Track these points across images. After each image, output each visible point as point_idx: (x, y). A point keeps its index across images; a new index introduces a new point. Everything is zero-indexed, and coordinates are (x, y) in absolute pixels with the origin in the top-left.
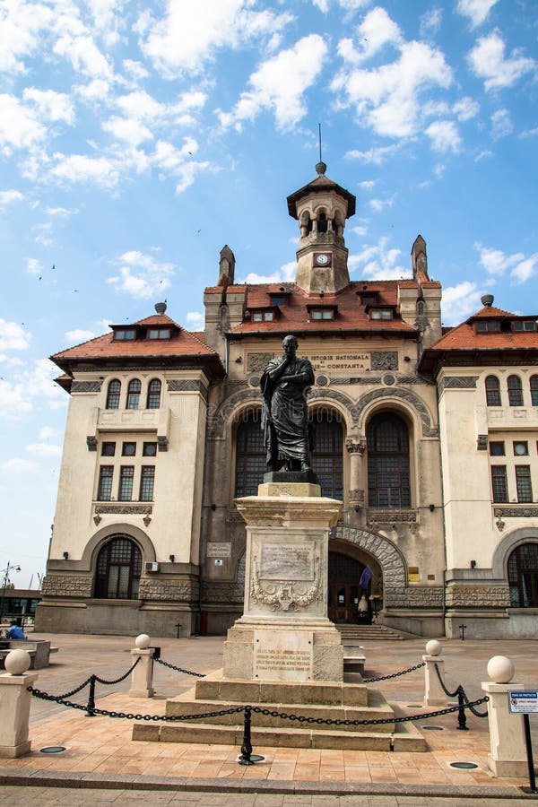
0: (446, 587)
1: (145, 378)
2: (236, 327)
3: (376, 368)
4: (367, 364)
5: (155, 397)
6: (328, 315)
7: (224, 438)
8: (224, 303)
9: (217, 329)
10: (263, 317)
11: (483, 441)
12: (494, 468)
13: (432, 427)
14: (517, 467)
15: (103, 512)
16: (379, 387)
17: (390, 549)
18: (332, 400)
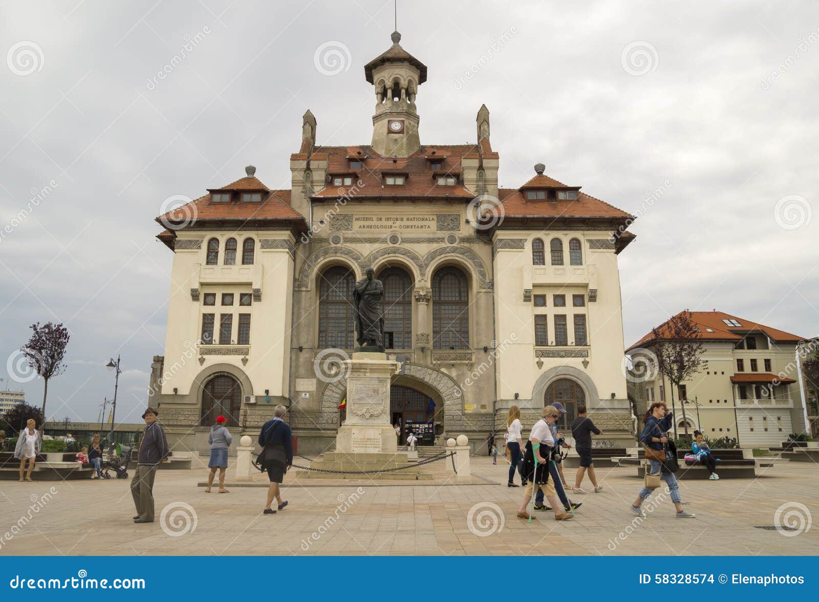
0: (495, 415)
1: (240, 237)
2: (319, 191)
3: (440, 228)
4: (433, 225)
5: (249, 254)
6: (400, 181)
7: (309, 289)
8: (308, 168)
9: (303, 192)
10: (343, 182)
11: (528, 294)
12: (537, 317)
13: (488, 281)
14: (556, 316)
15: (207, 354)
16: (443, 245)
17: (450, 384)
18: (402, 256)
